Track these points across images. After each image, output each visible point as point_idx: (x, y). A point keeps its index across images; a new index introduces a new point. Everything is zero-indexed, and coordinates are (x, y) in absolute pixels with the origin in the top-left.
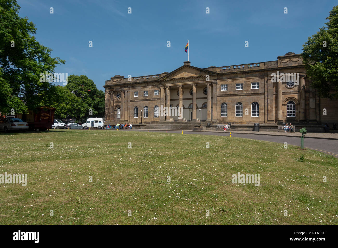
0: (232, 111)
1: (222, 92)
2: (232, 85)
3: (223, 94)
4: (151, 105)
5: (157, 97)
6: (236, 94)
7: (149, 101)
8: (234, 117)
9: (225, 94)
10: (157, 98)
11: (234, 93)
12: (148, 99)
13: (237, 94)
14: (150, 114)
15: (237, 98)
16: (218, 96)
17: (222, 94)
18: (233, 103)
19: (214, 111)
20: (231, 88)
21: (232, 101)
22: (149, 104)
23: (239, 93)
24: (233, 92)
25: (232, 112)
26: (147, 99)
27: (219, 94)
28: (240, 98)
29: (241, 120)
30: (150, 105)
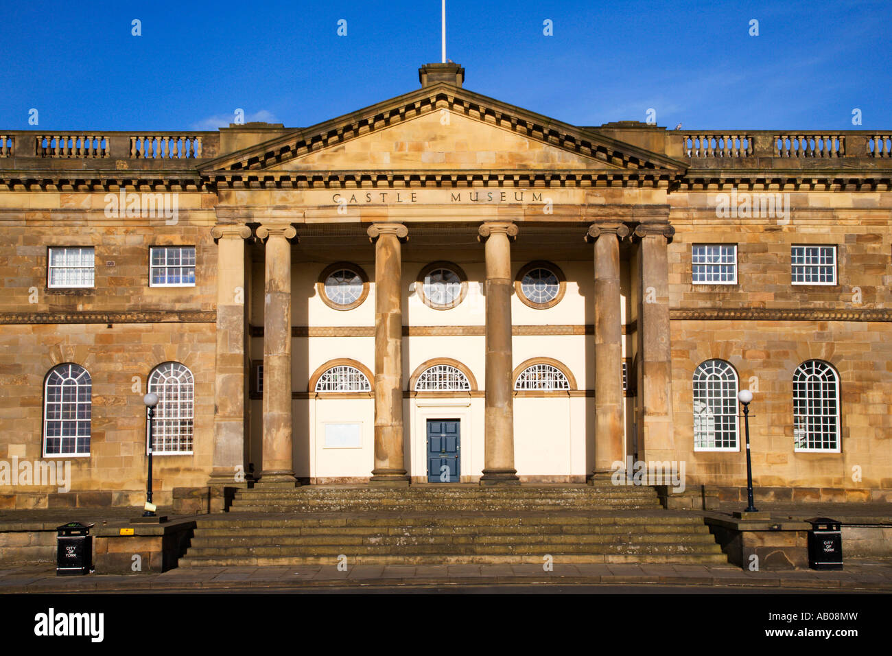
0: (775, 415)
1: (701, 290)
2: (765, 251)
3: (709, 304)
4: (116, 355)
5: (178, 300)
6: (793, 307)
7: (103, 327)
8: (790, 458)
9: (720, 304)
10: (179, 307)
11: (782, 303)
12: (89, 307)
13: (806, 310)
14: (115, 427)
15: (800, 335)
16: (672, 313)
17: (701, 304)
18: (780, 366)
19: (658, 414)
20: (764, 271)
21: (768, 356)
22: (105, 346)
23: (819, 303)
24: (776, 296)
25: (772, 424)
26: (80, 308)
27: (679, 306)
28: (820, 336)
29: (835, 476)
30: (110, 359)
